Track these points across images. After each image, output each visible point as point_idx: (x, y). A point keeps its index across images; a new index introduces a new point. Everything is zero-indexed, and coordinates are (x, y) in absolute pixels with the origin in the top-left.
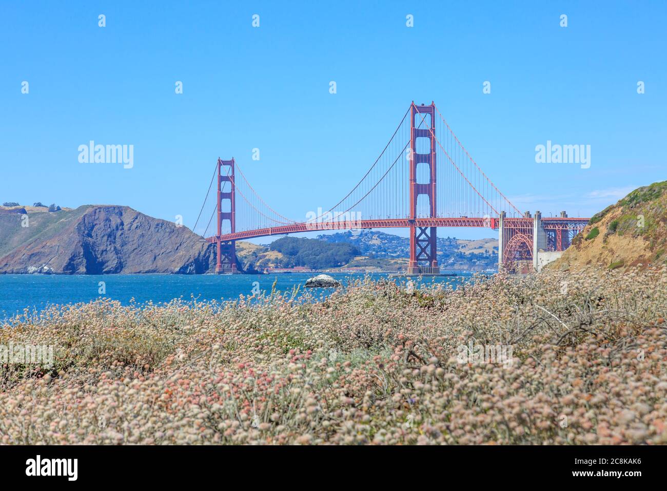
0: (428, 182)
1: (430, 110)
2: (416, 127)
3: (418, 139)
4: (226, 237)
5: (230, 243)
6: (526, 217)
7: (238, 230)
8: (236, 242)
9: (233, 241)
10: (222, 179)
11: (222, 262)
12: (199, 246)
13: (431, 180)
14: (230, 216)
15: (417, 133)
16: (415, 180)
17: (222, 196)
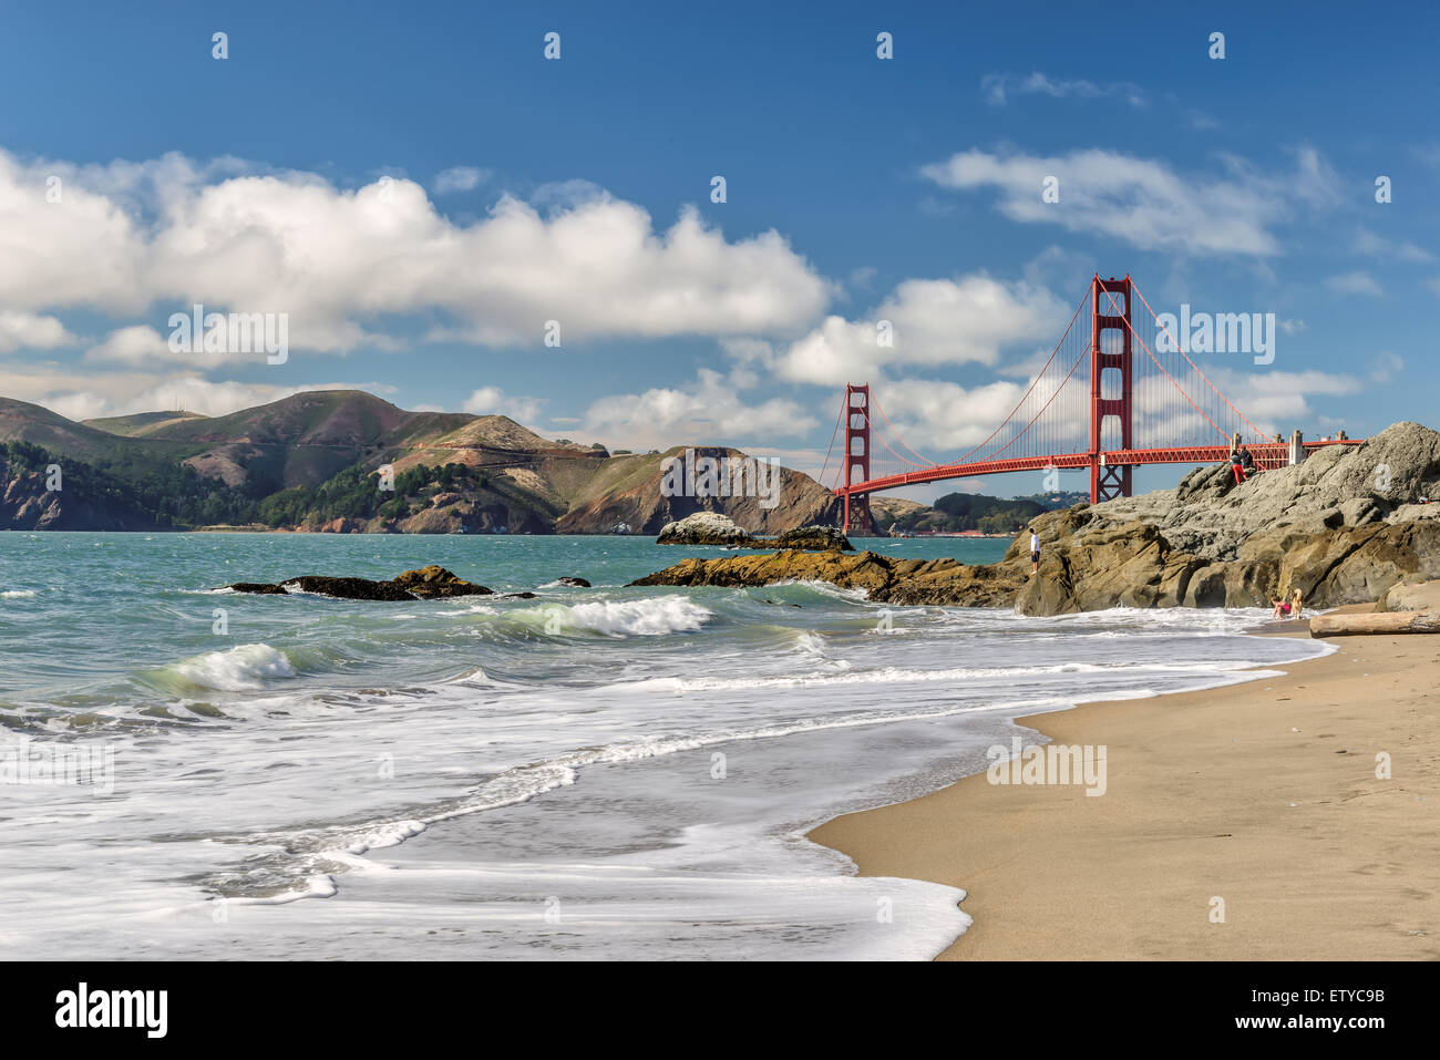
0: (1120, 397)
1: (1122, 287)
2: (1103, 313)
3: (1104, 331)
4: (855, 488)
5: (862, 496)
6: (1275, 441)
7: (875, 476)
8: (871, 495)
9: (866, 494)
10: (852, 411)
11: (850, 522)
12: (822, 500)
13: (1124, 394)
14: (864, 461)
15: (1103, 323)
16: (1099, 394)
17: (852, 433)
